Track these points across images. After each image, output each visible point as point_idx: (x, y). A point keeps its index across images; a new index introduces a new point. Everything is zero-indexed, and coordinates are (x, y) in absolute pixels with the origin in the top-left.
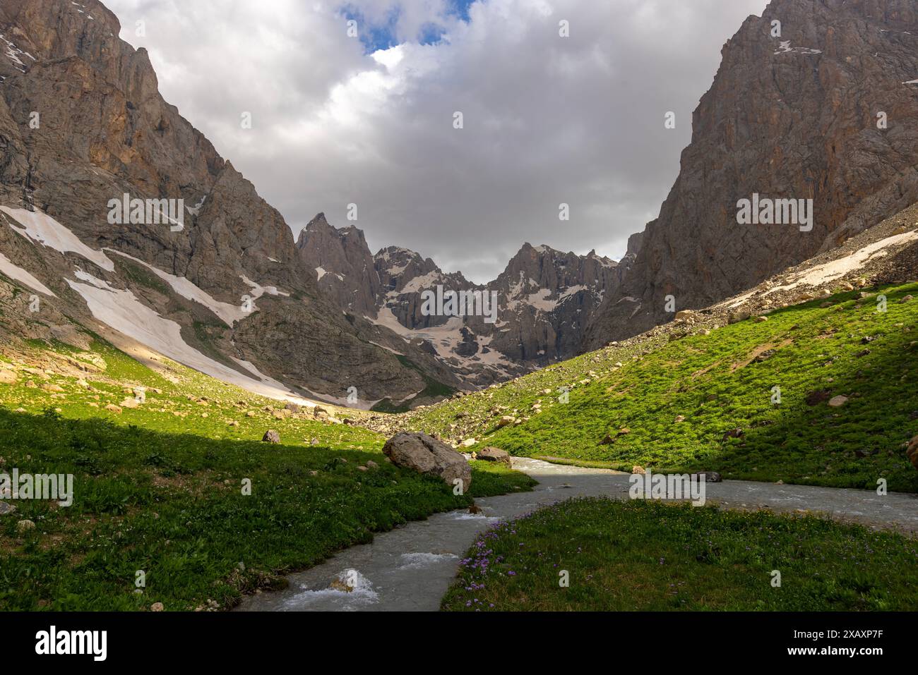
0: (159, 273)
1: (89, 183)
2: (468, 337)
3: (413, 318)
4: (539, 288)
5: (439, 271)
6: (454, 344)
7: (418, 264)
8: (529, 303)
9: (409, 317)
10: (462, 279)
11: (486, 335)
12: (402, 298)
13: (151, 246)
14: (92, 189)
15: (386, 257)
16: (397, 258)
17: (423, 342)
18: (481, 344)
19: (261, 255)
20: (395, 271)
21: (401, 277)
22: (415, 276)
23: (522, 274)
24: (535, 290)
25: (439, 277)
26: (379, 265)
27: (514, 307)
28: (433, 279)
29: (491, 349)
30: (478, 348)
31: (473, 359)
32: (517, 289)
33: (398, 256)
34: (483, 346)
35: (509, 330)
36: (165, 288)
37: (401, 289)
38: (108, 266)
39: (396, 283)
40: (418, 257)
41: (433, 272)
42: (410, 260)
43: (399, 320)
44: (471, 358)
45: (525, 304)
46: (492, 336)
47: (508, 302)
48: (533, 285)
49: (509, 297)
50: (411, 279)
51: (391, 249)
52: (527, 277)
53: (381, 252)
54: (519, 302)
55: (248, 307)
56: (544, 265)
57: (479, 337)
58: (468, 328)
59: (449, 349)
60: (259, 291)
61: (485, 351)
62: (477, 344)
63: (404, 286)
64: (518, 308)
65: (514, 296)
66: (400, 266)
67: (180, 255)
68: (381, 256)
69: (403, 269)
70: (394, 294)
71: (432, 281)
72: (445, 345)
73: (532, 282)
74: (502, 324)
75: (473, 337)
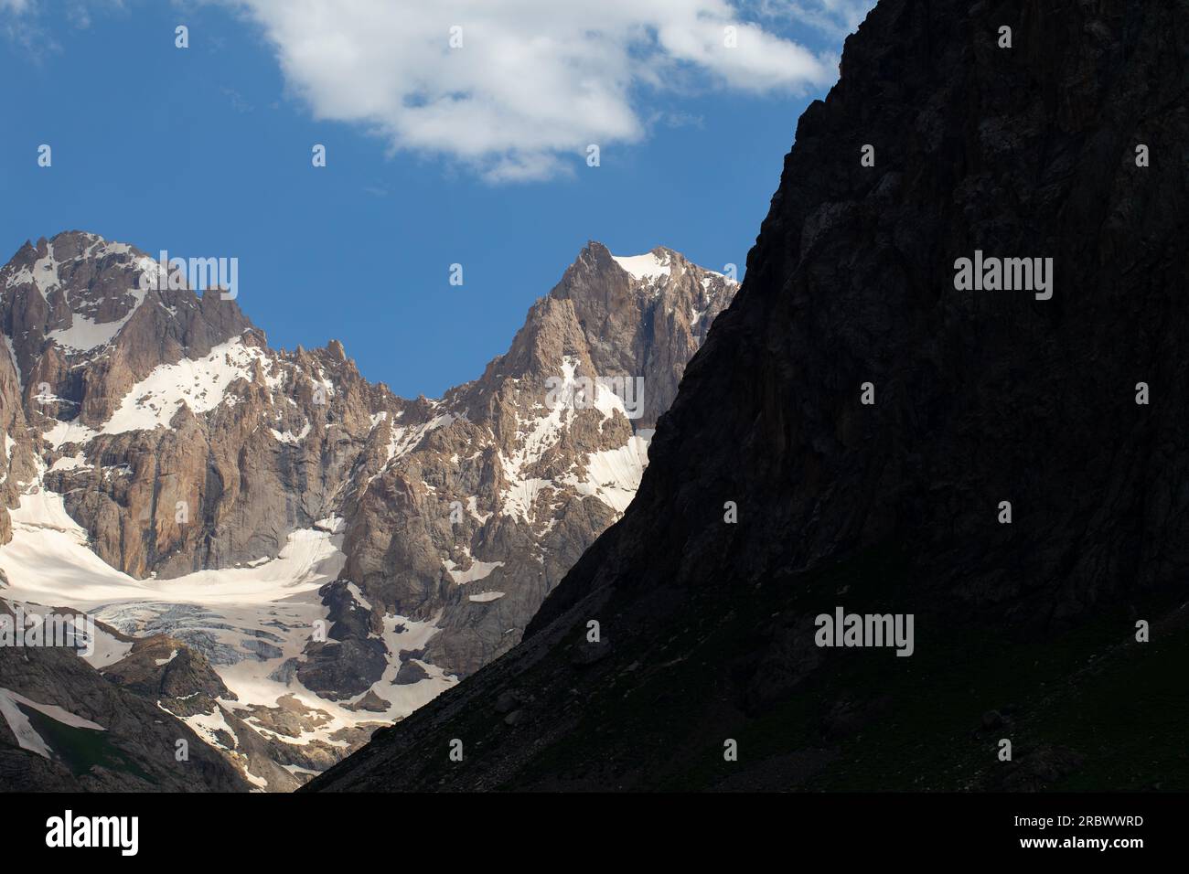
2: (351, 621)
3: (150, 534)
6: (293, 647)
7: (172, 311)
9: (135, 530)
11: (418, 611)
12: (107, 451)
16: (91, 285)
17: (174, 654)
18: (395, 644)
22: (163, 361)
25: (254, 366)
27: (525, 506)
28: (229, 374)
29: (431, 669)
30: (385, 663)
31: (365, 706)
32: (545, 426)
34: (405, 656)
35: (501, 595)
37: (102, 414)
41: (234, 348)
44: (355, 700)
45: (567, 492)
46: (438, 618)
47: (507, 486)
48: (609, 415)
49: (510, 467)
50: (142, 373)
54: (548, 483)
56: (658, 334)
57: (390, 621)
58: (352, 588)
61: (410, 675)
62: (381, 646)
63: (116, 404)
64: (541, 507)
65: (532, 459)
66: (100, 316)
69: (110, 329)
70: (76, 433)
71: (224, 383)
74: (479, 570)
75: (368, 621)
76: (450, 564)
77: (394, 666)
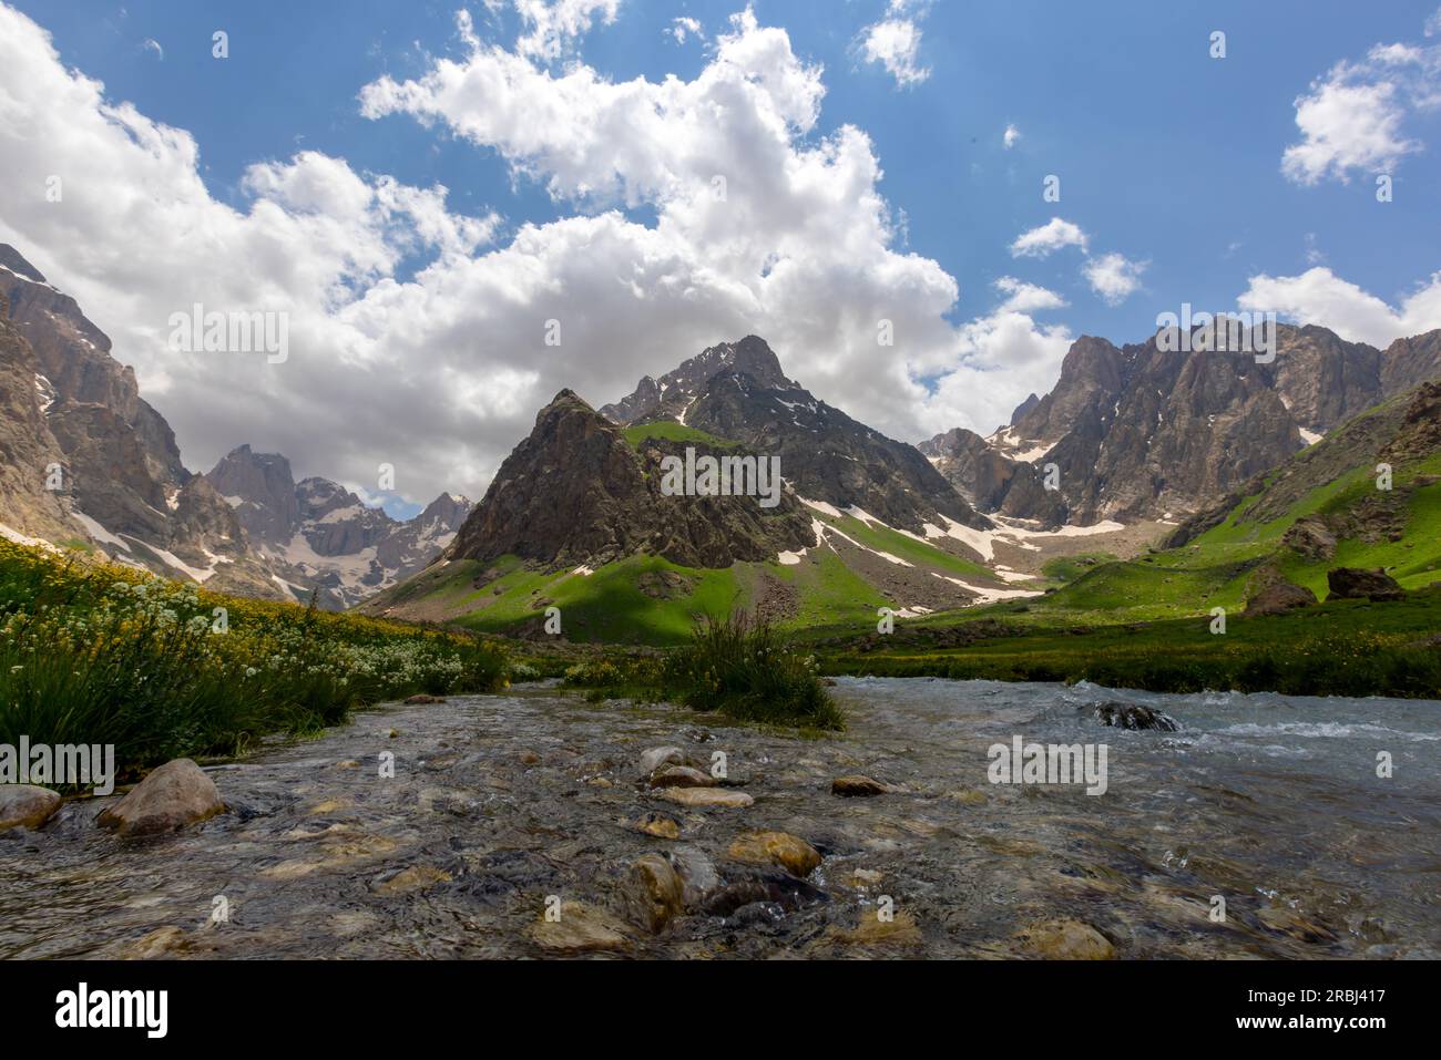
0: (152, 548)
1: (113, 495)
2: (376, 569)
3: (328, 546)
4: (449, 531)
5: (362, 505)
6: (361, 575)
7: (341, 498)
8: (436, 544)
9: (324, 546)
10: (383, 515)
11: (393, 567)
12: (319, 527)
13: (147, 532)
14: (115, 498)
15: (309, 487)
16: (321, 490)
18: (386, 575)
19: (216, 535)
20: (316, 501)
21: (321, 508)
22: (337, 508)
23: (436, 518)
24: (446, 533)
25: (361, 511)
26: (301, 494)
27: (423, 547)
28: (353, 512)
29: (394, 581)
30: (383, 579)
31: (376, 588)
32: (429, 530)
33: (324, 488)
34: (388, 577)
35: (414, 566)
36: (159, 560)
37: (320, 519)
38: (127, 548)
39: (316, 513)
40: (343, 491)
41: (356, 507)
42: (334, 493)
43: (313, 548)
44: (374, 586)
45: (432, 544)
46: (397, 570)
47: (419, 542)
48: (446, 529)
49: (420, 537)
50: (332, 510)
51: (316, 480)
52: (440, 522)
53: (305, 482)
54: (428, 542)
55: (210, 572)
57: (386, 570)
58: (378, 562)
59: (356, 578)
60: (215, 559)
61: (389, 582)
62: (382, 575)
63: (322, 517)
64: (426, 547)
65: (425, 537)
66: (323, 497)
67: (166, 537)
68: (304, 486)
69: (325, 500)
70: (312, 522)
72: (353, 575)
73: (444, 526)
74: (409, 560)
75: (380, 569)
76: (402, 558)
77: (385, 579)
